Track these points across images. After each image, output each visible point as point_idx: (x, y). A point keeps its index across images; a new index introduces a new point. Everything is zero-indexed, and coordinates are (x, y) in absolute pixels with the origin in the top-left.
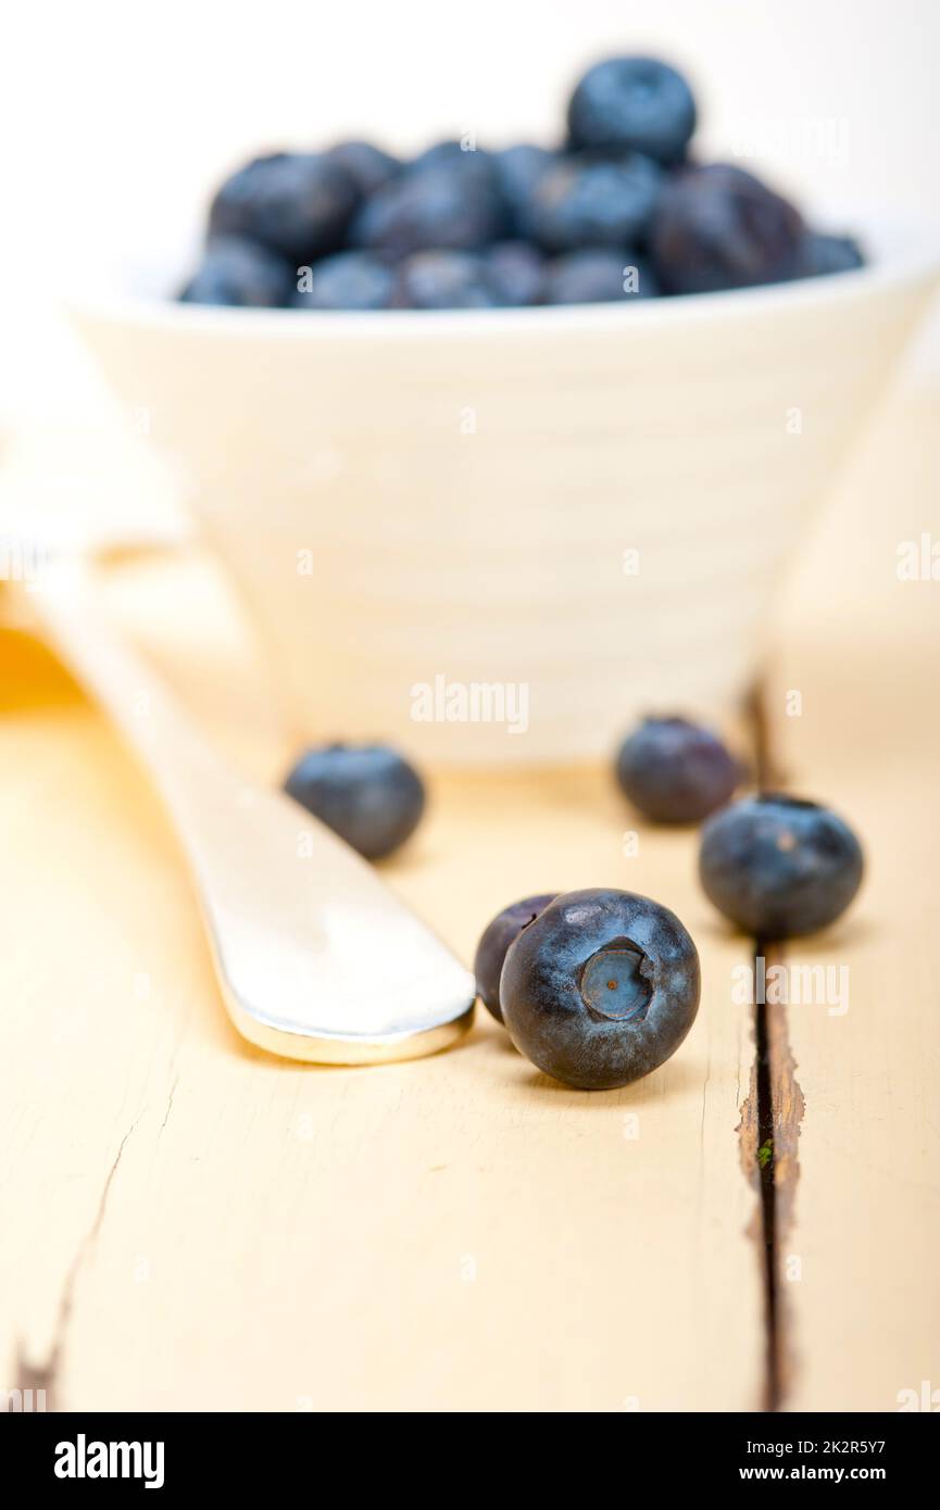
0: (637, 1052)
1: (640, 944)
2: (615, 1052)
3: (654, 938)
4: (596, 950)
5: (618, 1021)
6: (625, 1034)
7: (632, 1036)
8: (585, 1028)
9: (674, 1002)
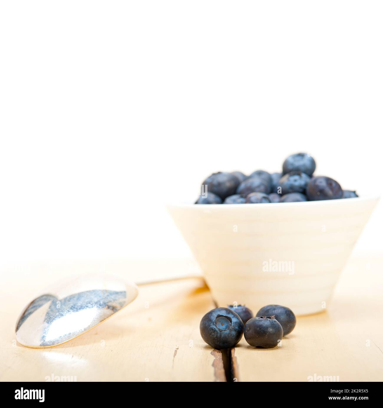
4: (224, 315)
7: (218, 333)
9: (230, 335)
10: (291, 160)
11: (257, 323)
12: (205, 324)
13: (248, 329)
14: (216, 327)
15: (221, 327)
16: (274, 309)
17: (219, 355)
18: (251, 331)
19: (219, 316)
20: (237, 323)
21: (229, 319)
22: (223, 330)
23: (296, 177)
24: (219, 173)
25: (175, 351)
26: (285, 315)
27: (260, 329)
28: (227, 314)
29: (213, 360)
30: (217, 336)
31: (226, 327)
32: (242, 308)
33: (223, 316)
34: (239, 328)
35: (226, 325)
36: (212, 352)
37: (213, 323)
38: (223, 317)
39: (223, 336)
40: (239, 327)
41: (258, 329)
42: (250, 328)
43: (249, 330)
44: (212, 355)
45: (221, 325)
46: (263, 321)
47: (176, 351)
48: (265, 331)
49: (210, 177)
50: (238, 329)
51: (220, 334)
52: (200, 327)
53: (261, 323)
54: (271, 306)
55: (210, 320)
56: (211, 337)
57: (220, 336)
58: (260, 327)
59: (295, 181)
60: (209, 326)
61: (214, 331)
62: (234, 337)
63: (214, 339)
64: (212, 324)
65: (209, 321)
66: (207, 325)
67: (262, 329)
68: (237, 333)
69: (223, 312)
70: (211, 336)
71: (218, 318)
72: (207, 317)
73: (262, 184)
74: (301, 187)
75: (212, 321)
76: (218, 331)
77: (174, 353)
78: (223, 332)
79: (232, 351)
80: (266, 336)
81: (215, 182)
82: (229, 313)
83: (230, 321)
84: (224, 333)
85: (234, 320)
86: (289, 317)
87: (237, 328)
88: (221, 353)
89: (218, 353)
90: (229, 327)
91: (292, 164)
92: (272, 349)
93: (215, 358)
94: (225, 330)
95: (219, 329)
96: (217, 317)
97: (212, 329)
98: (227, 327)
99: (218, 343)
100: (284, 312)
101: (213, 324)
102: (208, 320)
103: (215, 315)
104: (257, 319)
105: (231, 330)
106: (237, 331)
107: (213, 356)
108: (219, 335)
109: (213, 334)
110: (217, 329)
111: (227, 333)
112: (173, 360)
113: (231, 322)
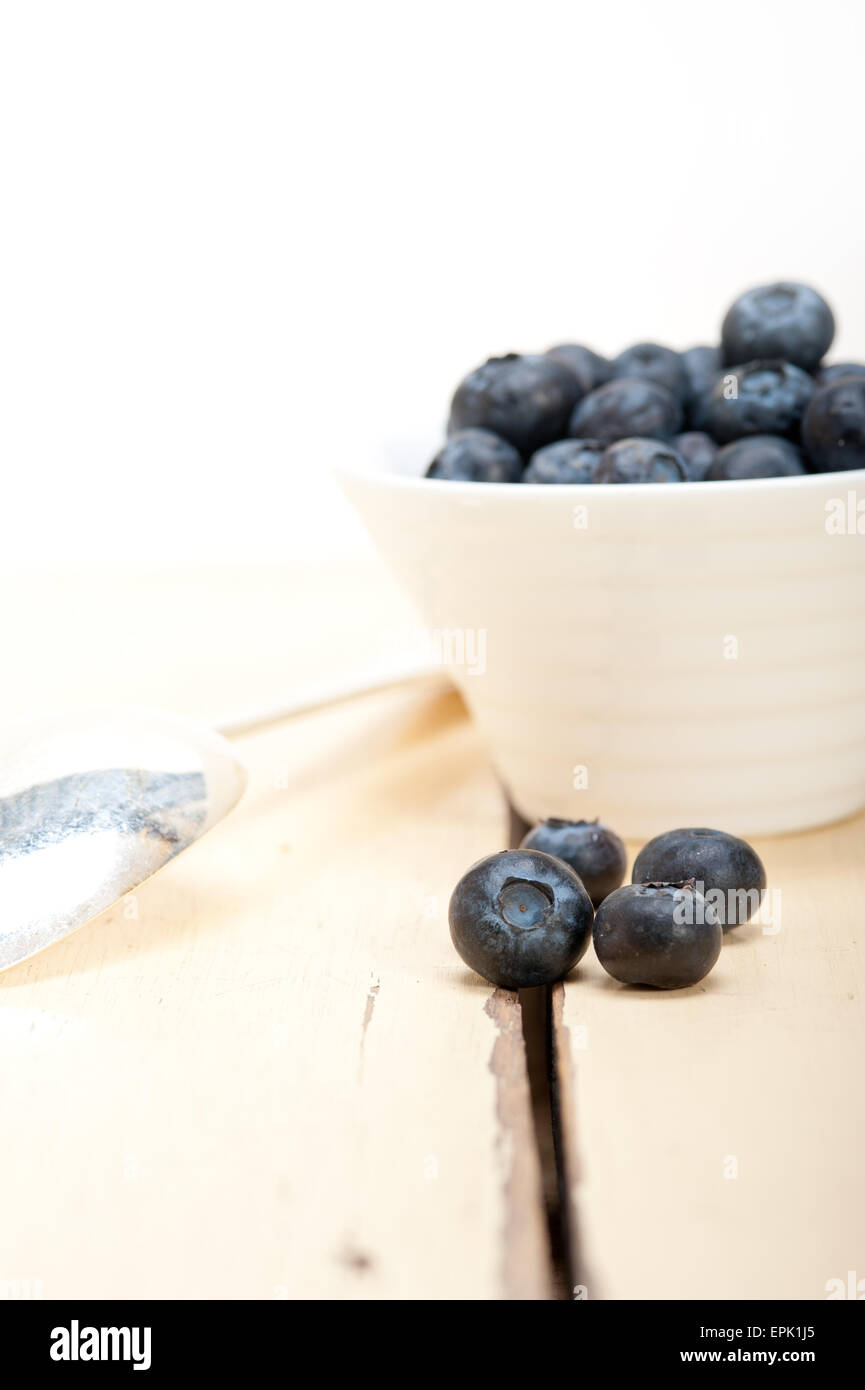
0: (503, 952)
1: (556, 897)
2: (491, 939)
3: (567, 903)
4: (529, 879)
5: (506, 922)
6: (504, 933)
7: (507, 939)
8: (486, 912)
9: (547, 945)
10: (750, 310)
11: (636, 909)
12: (467, 910)
13: (608, 926)
14: (503, 918)
15: (519, 920)
16: (695, 848)
17: (512, 1013)
18: (615, 937)
19: (511, 882)
20: (570, 907)
21: (546, 892)
22: (524, 931)
23: (769, 379)
24: (512, 358)
25: (366, 999)
26: (730, 866)
27: (647, 929)
28: (540, 875)
29: (493, 1040)
30: (505, 947)
31: (535, 917)
32: (589, 829)
33: (524, 881)
34: (578, 921)
35: (534, 911)
36: (488, 1001)
37: (493, 907)
38: (525, 885)
39: (524, 948)
40: (577, 918)
41: (641, 929)
42: (613, 926)
43: (611, 932)
44: (491, 1017)
45: (518, 910)
46: (655, 903)
47: (371, 999)
48: (663, 935)
49: (479, 373)
50: (575, 924)
51: (516, 942)
52: (450, 917)
53: (649, 909)
54: (683, 832)
55: (483, 896)
56: (486, 953)
57: (517, 947)
58: (648, 921)
59: (765, 392)
60: (480, 914)
61: (498, 932)
62: (560, 953)
63: (495, 958)
64: (488, 909)
65: (479, 898)
66: (472, 912)
67: (654, 930)
68: (570, 938)
69: (524, 868)
70: (485, 948)
71: (508, 889)
72: (474, 885)
73: (654, 399)
74: (782, 415)
75: (487, 898)
76: (509, 933)
77: (363, 1006)
78: (526, 934)
79: (556, 998)
80: (667, 951)
81: (497, 392)
82: (543, 871)
83: (548, 896)
84: (530, 938)
85: (562, 894)
86: (742, 874)
87: (570, 920)
88: (519, 1007)
89: (509, 1008)
90: (545, 919)
91: (754, 326)
92: (687, 995)
93: (497, 1032)
94: (530, 930)
95: (513, 928)
96: (505, 886)
97: (489, 926)
98: (539, 920)
99: (510, 971)
100: (727, 858)
101: (491, 909)
102: (474, 895)
103: (498, 878)
104: (638, 894)
105: (550, 929)
106: (572, 932)
107: (491, 1022)
108: (511, 945)
109: (493, 941)
110: (505, 928)
111: (536, 939)
112: (362, 1044)
113: (551, 900)
